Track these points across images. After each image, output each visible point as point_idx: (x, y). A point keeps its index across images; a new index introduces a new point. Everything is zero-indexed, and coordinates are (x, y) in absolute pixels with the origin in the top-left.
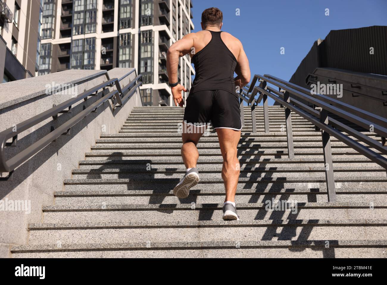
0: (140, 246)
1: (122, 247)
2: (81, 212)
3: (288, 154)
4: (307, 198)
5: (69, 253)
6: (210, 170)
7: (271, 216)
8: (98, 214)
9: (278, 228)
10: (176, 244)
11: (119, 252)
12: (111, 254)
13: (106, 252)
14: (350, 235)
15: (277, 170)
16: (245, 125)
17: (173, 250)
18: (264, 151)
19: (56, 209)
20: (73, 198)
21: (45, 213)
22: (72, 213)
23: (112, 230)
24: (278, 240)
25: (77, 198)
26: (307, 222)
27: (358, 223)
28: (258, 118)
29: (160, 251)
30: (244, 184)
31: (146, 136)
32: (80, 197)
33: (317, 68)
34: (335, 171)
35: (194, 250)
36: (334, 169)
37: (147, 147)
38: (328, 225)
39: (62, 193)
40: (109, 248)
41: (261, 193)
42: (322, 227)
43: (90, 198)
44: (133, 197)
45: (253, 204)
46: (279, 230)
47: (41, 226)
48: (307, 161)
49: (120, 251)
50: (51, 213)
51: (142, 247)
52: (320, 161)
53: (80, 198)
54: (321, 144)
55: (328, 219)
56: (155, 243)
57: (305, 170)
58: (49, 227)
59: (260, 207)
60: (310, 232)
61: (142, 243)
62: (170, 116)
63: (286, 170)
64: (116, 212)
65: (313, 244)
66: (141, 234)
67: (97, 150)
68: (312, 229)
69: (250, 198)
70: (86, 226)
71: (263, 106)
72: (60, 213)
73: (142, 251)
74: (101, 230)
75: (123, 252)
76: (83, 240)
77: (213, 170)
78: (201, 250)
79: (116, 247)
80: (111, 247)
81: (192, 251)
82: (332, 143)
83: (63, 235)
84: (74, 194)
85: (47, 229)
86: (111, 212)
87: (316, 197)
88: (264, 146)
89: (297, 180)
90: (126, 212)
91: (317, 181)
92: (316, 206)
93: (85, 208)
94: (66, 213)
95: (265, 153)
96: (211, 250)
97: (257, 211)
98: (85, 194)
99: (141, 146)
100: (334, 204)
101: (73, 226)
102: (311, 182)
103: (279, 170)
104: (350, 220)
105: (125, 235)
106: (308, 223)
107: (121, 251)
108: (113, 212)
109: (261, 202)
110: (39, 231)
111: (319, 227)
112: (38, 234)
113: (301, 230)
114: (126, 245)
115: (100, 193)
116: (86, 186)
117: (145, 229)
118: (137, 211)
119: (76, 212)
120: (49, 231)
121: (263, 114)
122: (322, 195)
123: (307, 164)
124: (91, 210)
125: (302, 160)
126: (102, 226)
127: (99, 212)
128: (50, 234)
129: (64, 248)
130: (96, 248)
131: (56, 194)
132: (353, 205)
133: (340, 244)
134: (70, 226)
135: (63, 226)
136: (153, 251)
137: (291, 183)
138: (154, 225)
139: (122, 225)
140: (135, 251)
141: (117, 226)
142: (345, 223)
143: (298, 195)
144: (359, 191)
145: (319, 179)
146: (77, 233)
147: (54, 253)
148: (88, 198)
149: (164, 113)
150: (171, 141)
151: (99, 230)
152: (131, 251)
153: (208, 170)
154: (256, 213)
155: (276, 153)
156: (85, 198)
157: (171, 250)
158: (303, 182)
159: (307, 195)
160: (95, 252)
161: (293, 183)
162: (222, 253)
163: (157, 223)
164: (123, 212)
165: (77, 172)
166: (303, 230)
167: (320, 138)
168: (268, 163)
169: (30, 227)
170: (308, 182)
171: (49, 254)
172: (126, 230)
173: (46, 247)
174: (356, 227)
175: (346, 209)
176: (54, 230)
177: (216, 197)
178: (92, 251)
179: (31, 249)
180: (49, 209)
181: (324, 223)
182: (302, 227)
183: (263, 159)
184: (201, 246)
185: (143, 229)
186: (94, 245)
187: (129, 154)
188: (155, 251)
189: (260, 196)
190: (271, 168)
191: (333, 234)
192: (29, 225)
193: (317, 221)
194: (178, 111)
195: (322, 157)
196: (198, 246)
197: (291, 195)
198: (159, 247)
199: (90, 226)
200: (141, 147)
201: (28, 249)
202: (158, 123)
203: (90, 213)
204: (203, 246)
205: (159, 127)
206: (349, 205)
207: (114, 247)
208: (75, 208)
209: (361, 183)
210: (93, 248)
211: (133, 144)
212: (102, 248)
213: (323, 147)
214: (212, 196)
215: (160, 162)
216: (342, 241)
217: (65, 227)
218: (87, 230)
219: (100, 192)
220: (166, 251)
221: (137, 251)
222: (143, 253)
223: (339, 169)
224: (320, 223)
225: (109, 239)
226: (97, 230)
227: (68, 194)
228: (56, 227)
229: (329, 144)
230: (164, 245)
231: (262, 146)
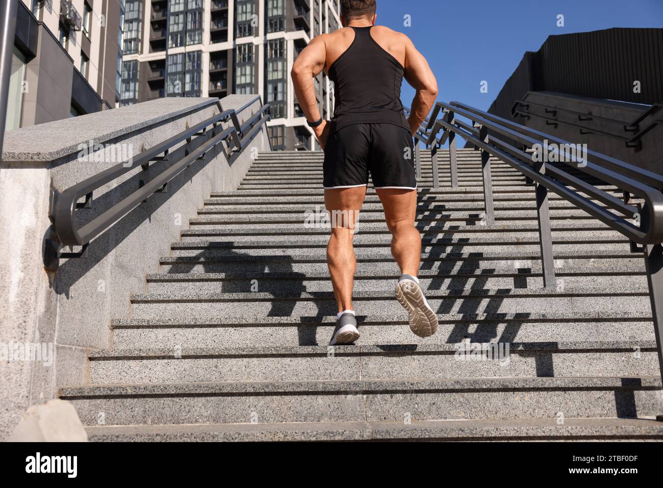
0: (270, 351)
1: (244, 353)
2: (185, 304)
4: (513, 282)
5: (170, 361)
6: (371, 243)
7: (460, 308)
8: (210, 306)
9: (471, 325)
10: (323, 348)
11: (240, 359)
12: (230, 362)
13: (222, 359)
14: (575, 335)
15: (470, 241)
16: (422, 177)
17: (319, 358)
18: (450, 215)
19: (149, 299)
20: (173, 283)
21: (135, 305)
22: (172, 305)
23: (230, 329)
24: (471, 342)
25: (179, 283)
26: (513, 316)
27: (587, 317)
28: (442, 167)
29: (300, 359)
31: (276, 193)
33: (529, 92)
34: (554, 243)
35: (349, 358)
36: (553, 241)
37: (279, 210)
38: (544, 320)
39: (158, 276)
40: (226, 354)
41: (446, 275)
42: (534, 324)
43: (198, 283)
45: (435, 292)
46: (472, 328)
47: (129, 323)
48: (513, 228)
49: (242, 359)
50: (143, 305)
51: (274, 353)
52: (533, 228)
53: (184, 284)
54: (534, 204)
55: (543, 312)
56: (292, 348)
57: (510, 241)
58: (140, 324)
59: (445, 295)
60: (517, 331)
61: (274, 348)
63: (482, 242)
64: (236, 304)
65: (521, 348)
66: (272, 335)
67: (206, 215)
68: (519, 327)
70: (192, 323)
71: (449, 150)
72: (155, 304)
73: (273, 359)
74: (214, 330)
75: (247, 359)
76: (189, 343)
77: (376, 243)
78: (359, 357)
79: (237, 354)
80: (230, 353)
81: (346, 358)
82: (550, 202)
83: (160, 337)
85: (138, 327)
86: (228, 303)
87: (526, 280)
88: (451, 207)
89: (499, 256)
90: (250, 304)
91: (528, 258)
92: (526, 294)
93: (190, 298)
94: (164, 305)
95: (451, 217)
96: (373, 358)
97: (440, 301)
99: (270, 208)
100: (552, 291)
101: (174, 324)
102: (519, 258)
103: (472, 242)
104: (576, 314)
105: (249, 336)
106: (514, 318)
107: (244, 359)
108: (231, 304)
109: (445, 288)
110: (127, 330)
111: (531, 324)
112: (125, 335)
113: (504, 328)
114: (250, 350)
117: (277, 328)
118: (265, 303)
119: (178, 304)
120: (140, 330)
121: (448, 161)
122: (535, 278)
123: (513, 233)
124: (200, 301)
125: (506, 228)
126: (216, 323)
127: (211, 303)
128: (142, 334)
129: (163, 354)
130: (208, 354)
131: (149, 278)
132: (581, 292)
133: (560, 347)
134: (170, 323)
135: (160, 323)
136: (289, 359)
137: (490, 261)
138: (291, 322)
139: (244, 322)
140: (264, 359)
141: (237, 323)
142: (567, 318)
143: (500, 279)
144: (588, 271)
145: (532, 255)
146: (181, 333)
147: (149, 360)
148: (194, 283)
149: (303, 161)
150: (313, 201)
151: (211, 329)
152: (258, 359)
153: (368, 243)
154: (439, 304)
155: (468, 217)
156: (191, 283)
157: (315, 358)
158: (507, 259)
159: (513, 278)
160: (206, 360)
161: (493, 262)
162: (389, 361)
163: (295, 320)
164: (246, 303)
165: (179, 246)
166: (506, 328)
167: (533, 195)
168: (457, 232)
169: (115, 324)
170: (514, 259)
171: (142, 363)
172: (251, 328)
173: (137, 352)
174: (584, 323)
175: (570, 298)
176: (148, 329)
177: (380, 281)
178: (203, 358)
179: (116, 355)
180: (139, 299)
181: (537, 318)
182: (505, 324)
183: (449, 226)
184: (358, 351)
185: (274, 328)
186: (205, 350)
187: (253, 220)
188: (292, 359)
189: (444, 279)
190: (460, 240)
191: (550, 334)
192: (112, 321)
193: (528, 314)
195: (536, 222)
196: (354, 352)
197: (489, 279)
198: (298, 353)
199: (198, 323)
200: (270, 210)
201: (112, 355)
202: (295, 175)
203: (198, 304)
204: (361, 352)
205: (296, 181)
206: (574, 292)
207: (233, 353)
208: (176, 298)
209: (592, 260)
210: (204, 354)
211: (259, 206)
212: (217, 354)
213: (538, 208)
214: (374, 281)
215: (298, 231)
216: (563, 344)
217: (164, 324)
218: (195, 329)
220: (309, 359)
221: (266, 359)
222: (275, 361)
223: (560, 240)
224: (532, 317)
225: (226, 342)
226: (209, 329)
227: (167, 278)
228: (151, 324)
229: (546, 203)
230: (305, 350)
231: (447, 207)
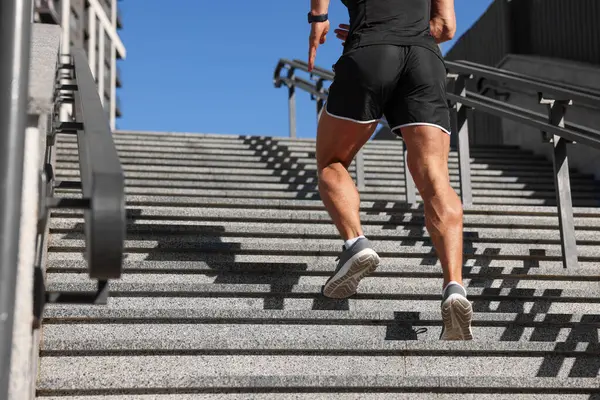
3: (563, 259)
15: (563, 295)
18: (499, 250)
20: (90, 358)
25: (101, 358)
30: (502, 330)
32: (109, 355)
33: (509, 55)
39: (63, 345)
44: (249, 358)
53: (109, 359)
62: (165, 156)
69: (540, 363)
84: (96, 348)
88: (487, 236)
95: (501, 253)
98: (124, 347)
115: (165, 346)
116: (102, 326)
131: (45, 348)
149: (148, 149)
155: (528, 254)
177: (456, 359)
183: (511, 268)
190: (547, 292)
194: (180, 144)
219: (164, 344)
227: (79, 348)
231: (481, 236)
